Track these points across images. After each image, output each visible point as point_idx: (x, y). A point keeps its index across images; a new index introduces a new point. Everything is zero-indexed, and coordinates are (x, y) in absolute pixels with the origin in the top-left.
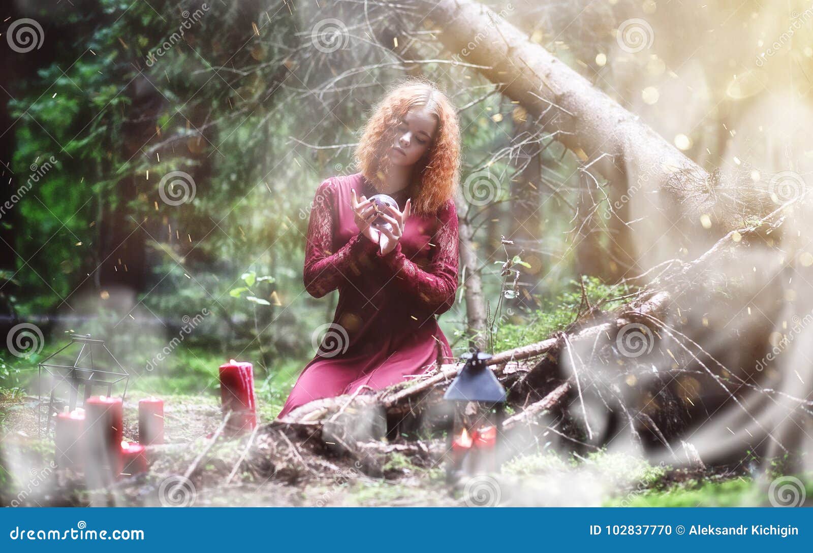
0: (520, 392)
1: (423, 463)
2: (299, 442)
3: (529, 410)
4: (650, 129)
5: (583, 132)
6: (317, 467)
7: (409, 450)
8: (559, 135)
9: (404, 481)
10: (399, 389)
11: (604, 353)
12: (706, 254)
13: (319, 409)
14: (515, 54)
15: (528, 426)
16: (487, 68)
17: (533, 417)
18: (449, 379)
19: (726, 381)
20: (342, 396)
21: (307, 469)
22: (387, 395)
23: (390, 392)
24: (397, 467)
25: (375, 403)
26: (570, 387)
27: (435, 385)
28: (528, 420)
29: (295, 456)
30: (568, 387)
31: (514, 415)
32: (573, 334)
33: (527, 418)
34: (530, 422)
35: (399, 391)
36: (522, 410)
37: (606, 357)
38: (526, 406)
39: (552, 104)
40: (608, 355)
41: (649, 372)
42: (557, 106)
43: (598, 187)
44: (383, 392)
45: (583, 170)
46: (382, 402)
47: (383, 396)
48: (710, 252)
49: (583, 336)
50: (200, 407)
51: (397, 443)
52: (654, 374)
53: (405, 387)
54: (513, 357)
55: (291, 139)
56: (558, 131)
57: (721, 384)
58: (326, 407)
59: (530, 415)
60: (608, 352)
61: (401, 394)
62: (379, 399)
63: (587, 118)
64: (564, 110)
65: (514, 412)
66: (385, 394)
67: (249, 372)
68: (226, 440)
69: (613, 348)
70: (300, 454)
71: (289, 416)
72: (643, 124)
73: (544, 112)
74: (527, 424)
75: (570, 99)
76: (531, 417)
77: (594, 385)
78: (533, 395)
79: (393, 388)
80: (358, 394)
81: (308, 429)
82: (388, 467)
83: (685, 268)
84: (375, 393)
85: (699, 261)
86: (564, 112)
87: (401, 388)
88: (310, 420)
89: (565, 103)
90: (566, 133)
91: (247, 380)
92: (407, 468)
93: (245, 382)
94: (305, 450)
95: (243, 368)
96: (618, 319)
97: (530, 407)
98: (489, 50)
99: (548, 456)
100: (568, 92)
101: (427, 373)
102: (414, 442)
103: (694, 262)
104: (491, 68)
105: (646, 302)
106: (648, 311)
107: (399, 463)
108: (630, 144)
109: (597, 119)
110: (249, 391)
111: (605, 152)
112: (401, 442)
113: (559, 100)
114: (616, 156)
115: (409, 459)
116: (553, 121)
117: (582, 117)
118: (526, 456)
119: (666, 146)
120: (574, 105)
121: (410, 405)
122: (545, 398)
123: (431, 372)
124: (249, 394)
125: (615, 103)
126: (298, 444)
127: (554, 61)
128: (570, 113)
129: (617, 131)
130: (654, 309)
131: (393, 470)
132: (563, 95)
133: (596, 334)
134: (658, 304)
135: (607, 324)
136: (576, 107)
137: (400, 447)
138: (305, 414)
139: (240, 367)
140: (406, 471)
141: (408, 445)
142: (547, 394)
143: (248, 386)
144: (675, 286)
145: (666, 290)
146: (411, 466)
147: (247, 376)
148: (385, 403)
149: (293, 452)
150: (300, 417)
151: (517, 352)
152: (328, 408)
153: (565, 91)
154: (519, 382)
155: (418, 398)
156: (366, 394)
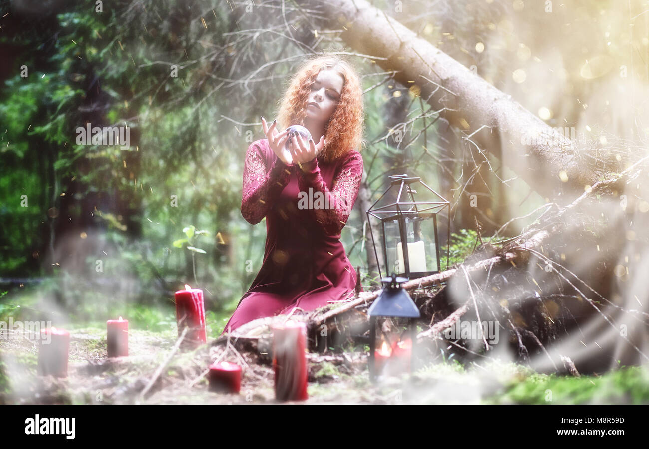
0: (426, 314)
1: (349, 371)
2: (245, 353)
3: (435, 328)
4: (521, 106)
5: (465, 109)
6: (261, 374)
7: (336, 360)
8: (445, 111)
9: (335, 384)
10: (326, 310)
11: (496, 281)
12: (577, 200)
13: (261, 326)
14: (406, 47)
15: (434, 341)
16: (383, 59)
17: (438, 334)
18: (368, 302)
19: (597, 303)
20: (279, 316)
21: (253, 374)
22: (316, 315)
23: (319, 313)
24: (327, 374)
25: (307, 321)
26: (468, 309)
27: (356, 307)
28: (434, 336)
29: (243, 364)
30: (467, 309)
31: (422, 332)
32: (469, 265)
33: (434, 334)
34: (436, 338)
35: (327, 312)
36: (429, 328)
37: (498, 284)
38: (432, 325)
39: (439, 86)
40: (499, 282)
41: (533, 297)
42: (443, 88)
43: (480, 152)
44: (313, 312)
45: (467, 139)
46: (313, 321)
47: (314, 316)
48: (580, 198)
49: (478, 267)
50: (148, 339)
51: (326, 354)
52: (537, 298)
53: (331, 309)
54: (420, 284)
55: (222, 118)
56: (445, 108)
57: (594, 306)
58: (266, 324)
59: (436, 332)
60: (499, 280)
61: (329, 314)
62: (310, 318)
63: (468, 98)
64: (449, 91)
65: (422, 330)
66: (315, 314)
67: (200, 297)
68: (183, 352)
69: (503, 276)
70: (247, 363)
71: (236, 332)
72: (515, 102)
73: (433, 92)
74: (434, 339)
75: (453, 82)
76: (436, 334)
77: (489, 307)
78: (437, 316)
79: (322, 309)
80: (293, 315)
81: (252, 342)
82: (320, 373)
83: (561, 212)
84: (307, 314)
85: (572, 206)
86: (450, 93)
87: (329, 310)
88: (254, 335)
89: (449, 85)
90: (450, 110)
91: (198, 304)
92: (336, 375)
93: (197, 305)
94: (250, 360)
95: (196, 294)
96: (506, 253)
97: (435, 326)
98: (384, 45)
99: (453, 365)
100: (451, 77)
101: (347, 299)
102: (341, 355)
103: (568, 206)
104: (386, 59)
105: (529, 240)
106: (531, 246)
107: (329, 371)
108: (505, 117)
109: (477, 98)
110: (200, 312)
111: (483, 125)
112: (329, 354)
113: (444, 82)
114: (494, 127)
115: (337, 368)
116: (440, 100)
117: (464, 97)
118: (435, 365)
119: (534, 119)
120: (456, 87)
121: (336, 323)
122: (448, 318)
123: (351, 298)
124: (200, 315)
125: (490, 85)
126: (245, 355)
127: (438, 53)
128: (453, 93)
129: (494, 108)
130: (536, 245)
131: (324, 376)
132: (448, 79)
133: (489, 265)
134: (540, 241)
135: (498, 257)
136: (458, 89)
137: (328, 358)
138: (249, 330)
139: (193, 293)
140: (335, 377)
141: (336, 357)
142: (449, 315)
143: (199, 308)
144: (553, 226)
145: (545, 230)
146: (339, 374)
147: (198, 300)
148: (315, 322)
149: (241, 361)
150: (245, 333)
151: (423, 280)
152: (269, 326)
153: (449, 77)
154: (425, 305)
155: (342, 318)
156: (299, 314)
